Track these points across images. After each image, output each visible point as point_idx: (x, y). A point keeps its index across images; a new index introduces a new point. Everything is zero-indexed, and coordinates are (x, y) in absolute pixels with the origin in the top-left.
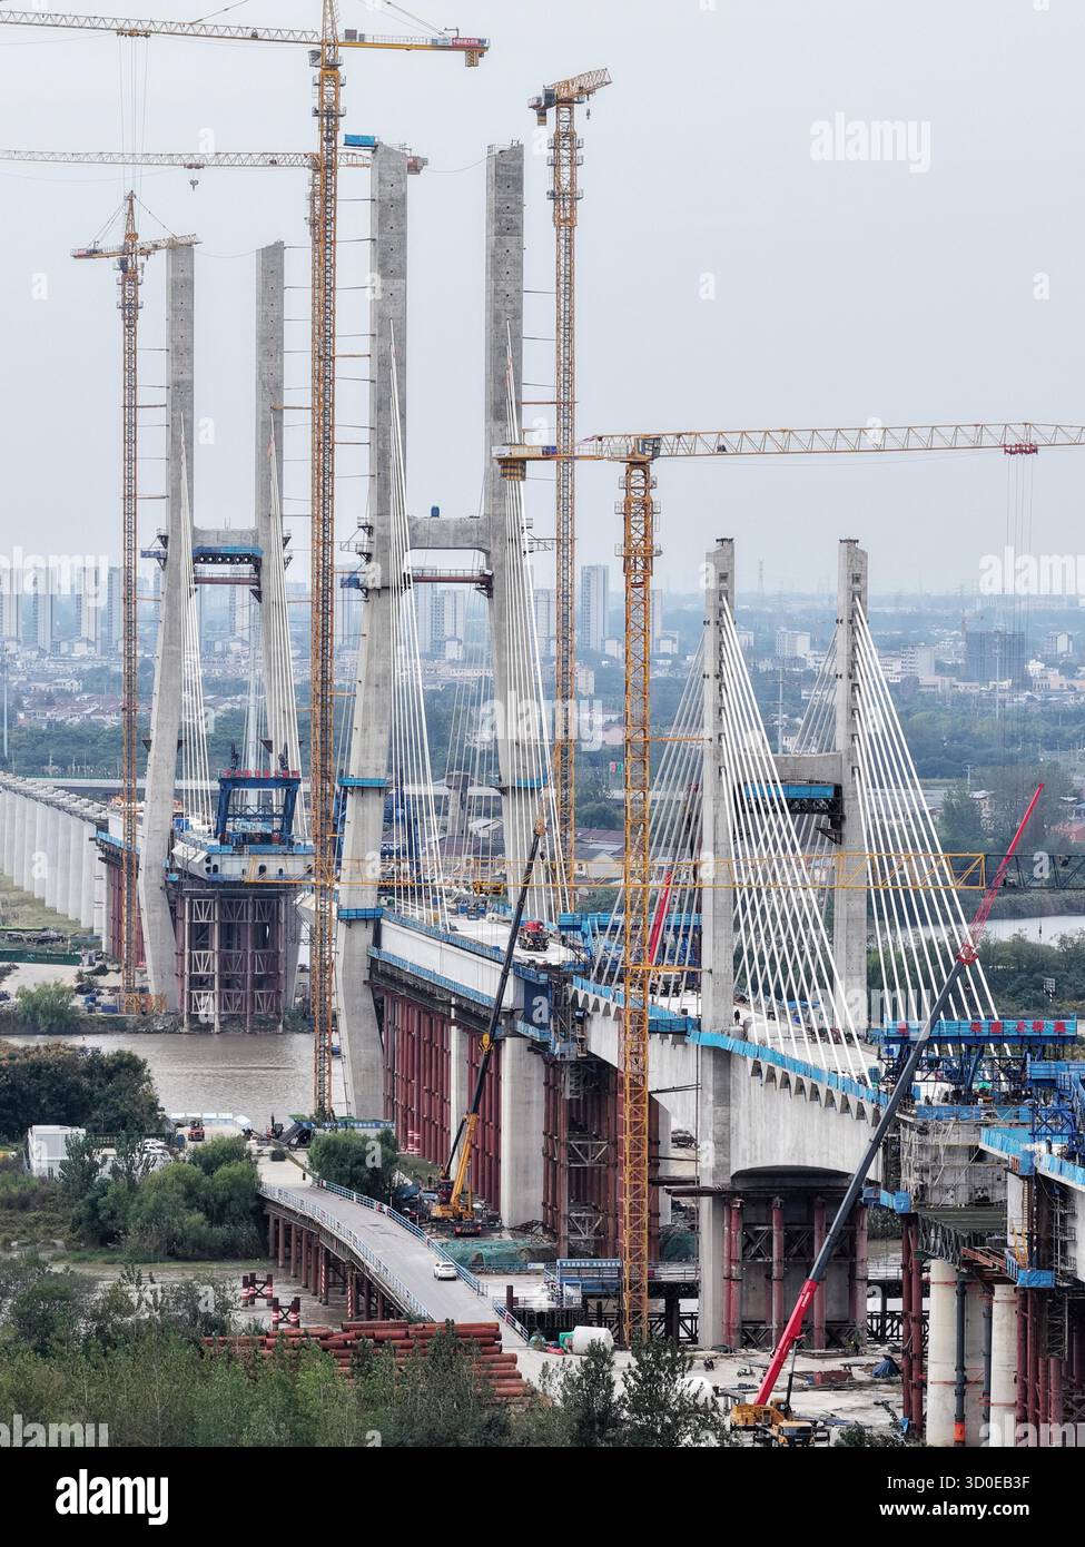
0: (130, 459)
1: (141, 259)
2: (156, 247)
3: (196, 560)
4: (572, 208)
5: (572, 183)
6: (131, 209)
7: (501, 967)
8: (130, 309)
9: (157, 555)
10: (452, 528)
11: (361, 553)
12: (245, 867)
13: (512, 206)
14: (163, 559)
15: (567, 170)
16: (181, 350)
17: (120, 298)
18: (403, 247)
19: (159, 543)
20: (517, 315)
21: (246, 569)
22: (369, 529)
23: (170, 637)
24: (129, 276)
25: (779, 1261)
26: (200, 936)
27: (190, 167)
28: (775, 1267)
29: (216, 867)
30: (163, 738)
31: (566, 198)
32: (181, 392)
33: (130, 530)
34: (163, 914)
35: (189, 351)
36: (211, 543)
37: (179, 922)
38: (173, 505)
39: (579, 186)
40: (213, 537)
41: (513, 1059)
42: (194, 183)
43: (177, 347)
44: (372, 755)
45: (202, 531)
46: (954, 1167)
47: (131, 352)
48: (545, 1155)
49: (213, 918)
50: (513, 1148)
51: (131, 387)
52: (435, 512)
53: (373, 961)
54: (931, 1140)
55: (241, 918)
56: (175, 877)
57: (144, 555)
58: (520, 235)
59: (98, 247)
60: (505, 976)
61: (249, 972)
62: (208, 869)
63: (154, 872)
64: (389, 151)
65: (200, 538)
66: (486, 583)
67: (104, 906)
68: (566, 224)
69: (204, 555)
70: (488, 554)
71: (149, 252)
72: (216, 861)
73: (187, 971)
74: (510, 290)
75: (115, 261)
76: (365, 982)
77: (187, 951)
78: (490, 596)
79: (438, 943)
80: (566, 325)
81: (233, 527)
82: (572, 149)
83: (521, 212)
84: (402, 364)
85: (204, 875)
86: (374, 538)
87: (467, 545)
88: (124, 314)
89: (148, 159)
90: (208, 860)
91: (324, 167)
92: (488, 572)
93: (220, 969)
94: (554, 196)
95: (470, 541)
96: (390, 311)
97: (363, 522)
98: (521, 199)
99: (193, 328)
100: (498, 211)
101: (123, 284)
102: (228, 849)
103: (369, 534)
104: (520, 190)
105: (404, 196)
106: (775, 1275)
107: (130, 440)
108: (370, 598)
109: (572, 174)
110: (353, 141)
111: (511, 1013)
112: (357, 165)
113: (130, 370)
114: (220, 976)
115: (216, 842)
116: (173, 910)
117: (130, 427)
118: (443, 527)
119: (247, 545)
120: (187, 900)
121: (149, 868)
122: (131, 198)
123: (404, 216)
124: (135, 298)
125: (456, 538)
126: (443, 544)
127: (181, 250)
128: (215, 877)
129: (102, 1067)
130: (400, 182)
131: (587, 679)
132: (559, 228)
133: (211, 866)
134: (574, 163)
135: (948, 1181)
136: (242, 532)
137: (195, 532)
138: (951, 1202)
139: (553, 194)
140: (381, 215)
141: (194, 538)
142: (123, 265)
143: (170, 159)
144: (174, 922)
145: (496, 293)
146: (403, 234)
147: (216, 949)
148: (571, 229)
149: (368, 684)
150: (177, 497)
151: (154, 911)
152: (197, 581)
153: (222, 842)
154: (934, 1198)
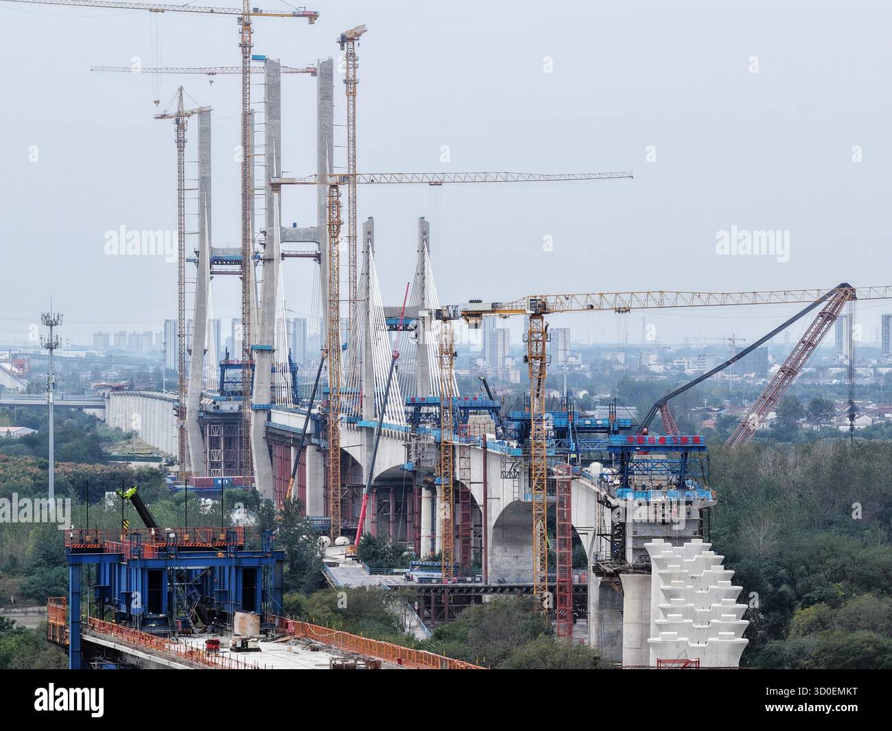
0: (181, 215)
1: (186, 119)
2: (193, 113)
3: (212, 263)
4: (355, 87)
5: (354, 76)
6: (181, 94)
7: (306, 416)
8: (181, 143)
9: (194, 261)
10: (302, 233)
11: (261, 244)
12: (231, 406)
13: (328, 86)
14: (197, 262)
15: (352, 70)
16: (205, 162)
17: (176, 137)
18: (279, 105)
19: (195, 255)
20: (331, 136)
21: (237, 268)
22: (265, 233)
23: (200, 300)
24: (181, 127)
25: (393, 514)
26: (214, 443)
27: (209, 74)
28: (391, 517)
29: (218, 406)
30: (197, 349)
31: (351, 83)
32: (205, 182)
33: (181, 249)
34: (197, 434)
35: (209, 162)
36: (220, 254)
37: (205, 437)
38: (201, 236)
39: (357, 77)
40: (221, 251)
41: (310, 455)
42: (211, 82)
43: (203, 161)
44: (266, 335)
45: (215, 249)
46: (430, 452)
47: (181, 163)
48: (324, 496)
49: (220, 433)
50: (310, 494)
51: (181, 180)
52: (295, 225)
53: (267, 427)
54: (421, 442)
55: (234, 434)
56: (202, 414)
57: (188, 260)
58: (332, 100)
59: (167, 113)
60: (307, 420)
61: (238, 460)
62: (214, 408)
63: (193, 414)
64: (272, 62)
65: (214, 253)
66: (318, 257)
67: (177, 439)
68: (352, 94)
69: (215, 260)
70: (318, 243)
71: (189, 116)
72: (218, 403)
73: (208, 459)
74: (327, 124)
75: (173, 120)
76: (264, 438)
77: (208, 450)
78: (320, 263)
79: (287, 413)
80: (352, 141)
81: (231, 247)
82: (355, 60)
83: (332, 89)
84: (279, 158)
85: (211, 410)
86: (267, 237)
87: (309, 240)
88: (178, 146)
89: (190, 71)
90: (214, 403)
91: (246, 72)
92: (318, 252)
93: (224, 459)
94: (346, 82)
95: (310, 238)
96: (273, 134)
97: (262, 230)
98: (332, 83)
99: (210, 151)
100: (321, 89)
101: (177, 131)
102: (225, 398)
103: (265, 235)
104: (332, 80)
105: (279, 83)
106: (391, 520)
107: (181, 206)
108: (265, 264)
109: (354, 72)
110: (256, 58)
111: (310, 435)
112: (287, 72)
113: (181, 172)
114: (225, 462)
115: (218, 395)
116: (202, 431)
117: (181, 200)
118: (298, 231)
119: (239, 255)
120: (208, 425)
121: (190, 411)
122: (181, 89)
123: (279, 91)
124: (184, 137)
125: (304, 237)
126: (298, 240)
127: (204, 114)
128: (218, 411)
129: (144, 476)
130: (277, 76)
131: (516, 375)
132: (348, 96)
133: (216, 405)
134: (355, 67)
135: (428, 458)
136: (235, 249)
137: (212, 250)
138: (430, 466)
139: (345, 81)
140: (268, 91)
141: (212, 252)
142: (177, 122)
143: (200, 71)
144: (203, 437)
145: (321, 126)
146: (279, 99)
147: (222, 449)
148: (354, 97)
149: (264, 303)
150: (204, 231)
151: (193, 432)
152: (211, 273)
153: (222, 395)
154: (423, 464)
